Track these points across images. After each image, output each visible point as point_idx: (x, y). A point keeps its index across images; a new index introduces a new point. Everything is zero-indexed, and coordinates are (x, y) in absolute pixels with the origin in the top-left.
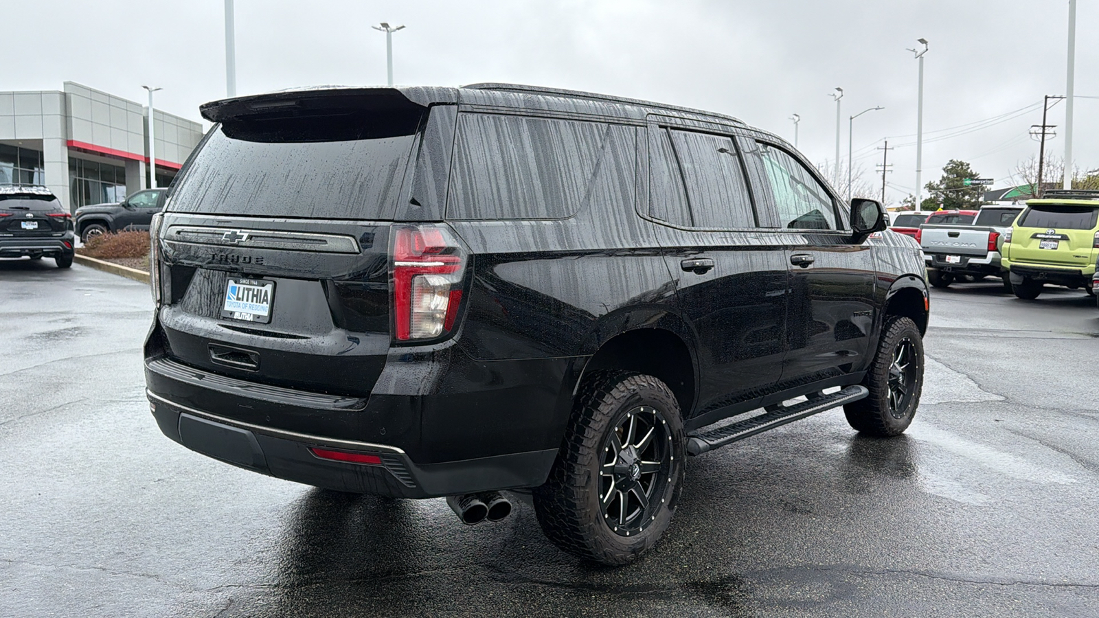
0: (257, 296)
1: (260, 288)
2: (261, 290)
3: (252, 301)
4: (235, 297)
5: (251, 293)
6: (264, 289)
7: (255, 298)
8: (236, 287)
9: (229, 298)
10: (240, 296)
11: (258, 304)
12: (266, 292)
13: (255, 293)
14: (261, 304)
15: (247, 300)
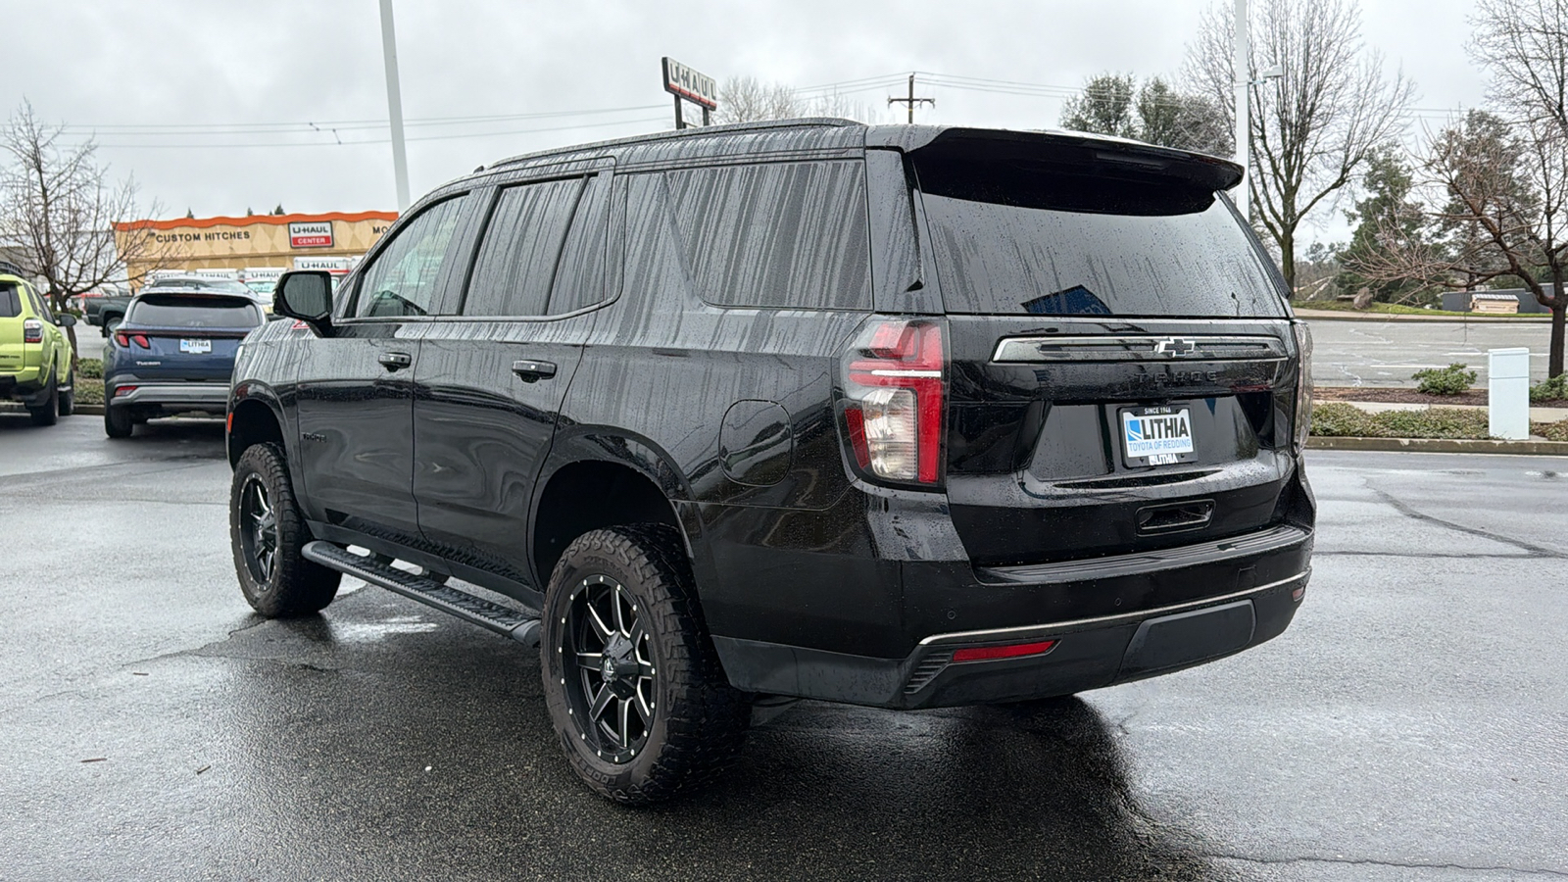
0: (1171, 428)
1: (1173, 416)
2: (1176, 419)
3: (1167, 436)
4: (1142, 436)
5: (1162, 425)
6: (1178, 417)
7: (1169, 432)
8: (1138, 421)
9: (1131, 439)
10: (1149, 432)
11: (1175, 439)
12: (1182, 419)
13: (1169, 424)
14: (1179, 438)
15: (1160, 437)
